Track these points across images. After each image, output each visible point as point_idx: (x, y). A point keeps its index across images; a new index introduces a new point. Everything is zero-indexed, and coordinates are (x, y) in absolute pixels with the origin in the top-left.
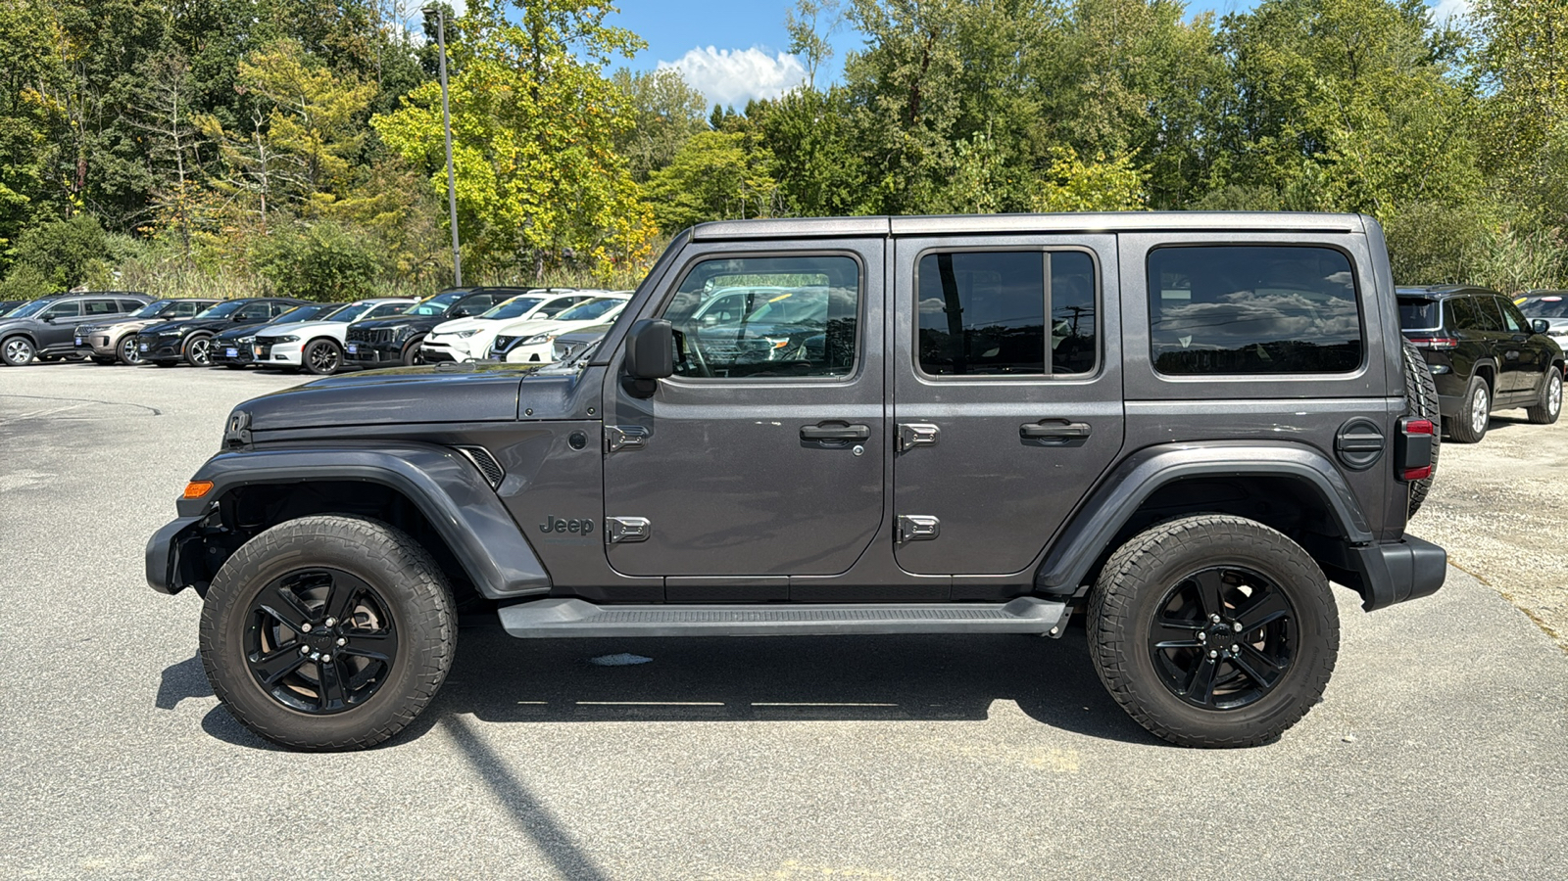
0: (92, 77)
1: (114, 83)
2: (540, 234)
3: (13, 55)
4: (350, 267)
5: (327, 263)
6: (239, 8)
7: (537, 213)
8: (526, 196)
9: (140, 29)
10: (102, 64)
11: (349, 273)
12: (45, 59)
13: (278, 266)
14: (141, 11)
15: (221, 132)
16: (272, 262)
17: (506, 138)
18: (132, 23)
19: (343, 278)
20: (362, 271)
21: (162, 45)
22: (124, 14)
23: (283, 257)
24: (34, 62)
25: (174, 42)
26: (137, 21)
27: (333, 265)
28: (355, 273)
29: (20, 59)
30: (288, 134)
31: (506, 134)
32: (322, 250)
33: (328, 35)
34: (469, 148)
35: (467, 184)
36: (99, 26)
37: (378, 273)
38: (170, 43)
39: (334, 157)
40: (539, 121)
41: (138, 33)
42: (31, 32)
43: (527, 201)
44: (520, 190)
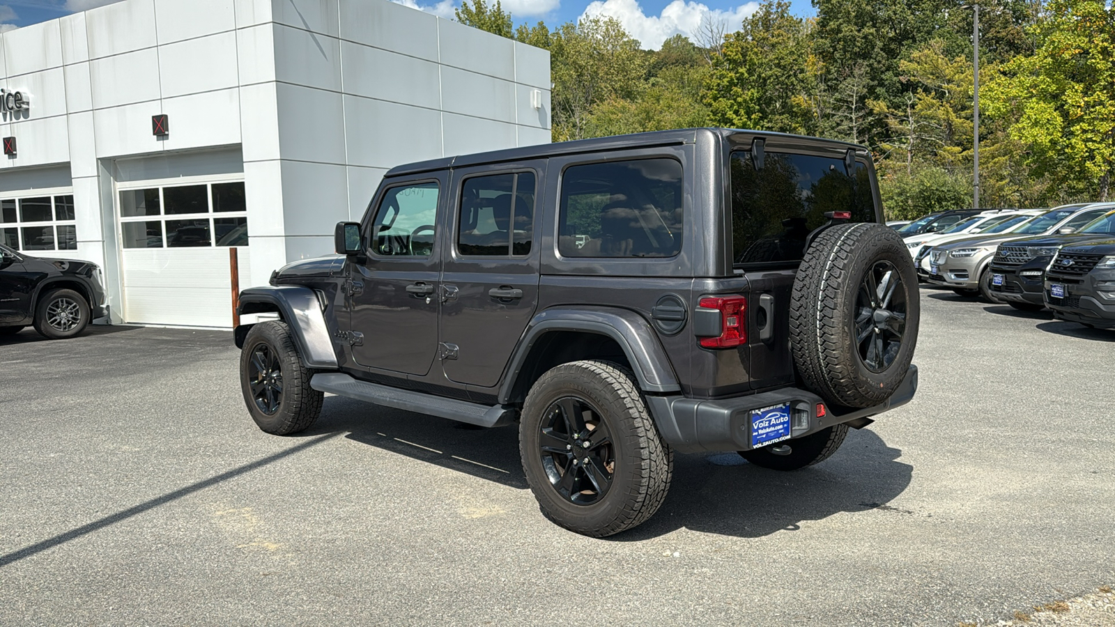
0: (829, 83)
1: (841, 85)
2: (1099, 166)
3: (782, 76)
4: (946, 200)
5: (929, 197)
6: (927, 21)
7: (1098, 149)
8: (1089, 136)
9: (859, 47)
10: (835, 74)
11: (944, 203)
12: (800, 76)
13: (896, 201)
14: (861, 35)
15: (886, 110)
16: (892, 198)
17: (1076, 91)
18: (854, 44)
19: (940, 207)
20: (954, 202)
21: (874, 56)
22: (850, 39)
23: (900, 194)
24: (794, 79)
25: (881, 52)
26: (858, 42)
27: (933, 198)
28: (949, 204)
29: (786, 78)
30: (931, 106)
31: (1076, 87)
32: (925, 188)
33: (992, 29)
34: (1041, 102)
35: (1035, 131)
36: (835, 50)
37: (967, 203)
38: (879, 53)
39: (962, 120)
40: (1107, 73)
41: (858, 50)
42: (794, 60)
43: (1091, 140)
44: (1084, 131)
